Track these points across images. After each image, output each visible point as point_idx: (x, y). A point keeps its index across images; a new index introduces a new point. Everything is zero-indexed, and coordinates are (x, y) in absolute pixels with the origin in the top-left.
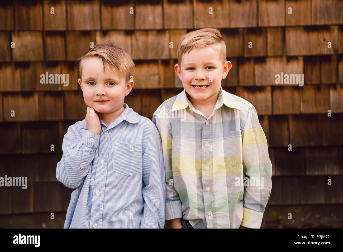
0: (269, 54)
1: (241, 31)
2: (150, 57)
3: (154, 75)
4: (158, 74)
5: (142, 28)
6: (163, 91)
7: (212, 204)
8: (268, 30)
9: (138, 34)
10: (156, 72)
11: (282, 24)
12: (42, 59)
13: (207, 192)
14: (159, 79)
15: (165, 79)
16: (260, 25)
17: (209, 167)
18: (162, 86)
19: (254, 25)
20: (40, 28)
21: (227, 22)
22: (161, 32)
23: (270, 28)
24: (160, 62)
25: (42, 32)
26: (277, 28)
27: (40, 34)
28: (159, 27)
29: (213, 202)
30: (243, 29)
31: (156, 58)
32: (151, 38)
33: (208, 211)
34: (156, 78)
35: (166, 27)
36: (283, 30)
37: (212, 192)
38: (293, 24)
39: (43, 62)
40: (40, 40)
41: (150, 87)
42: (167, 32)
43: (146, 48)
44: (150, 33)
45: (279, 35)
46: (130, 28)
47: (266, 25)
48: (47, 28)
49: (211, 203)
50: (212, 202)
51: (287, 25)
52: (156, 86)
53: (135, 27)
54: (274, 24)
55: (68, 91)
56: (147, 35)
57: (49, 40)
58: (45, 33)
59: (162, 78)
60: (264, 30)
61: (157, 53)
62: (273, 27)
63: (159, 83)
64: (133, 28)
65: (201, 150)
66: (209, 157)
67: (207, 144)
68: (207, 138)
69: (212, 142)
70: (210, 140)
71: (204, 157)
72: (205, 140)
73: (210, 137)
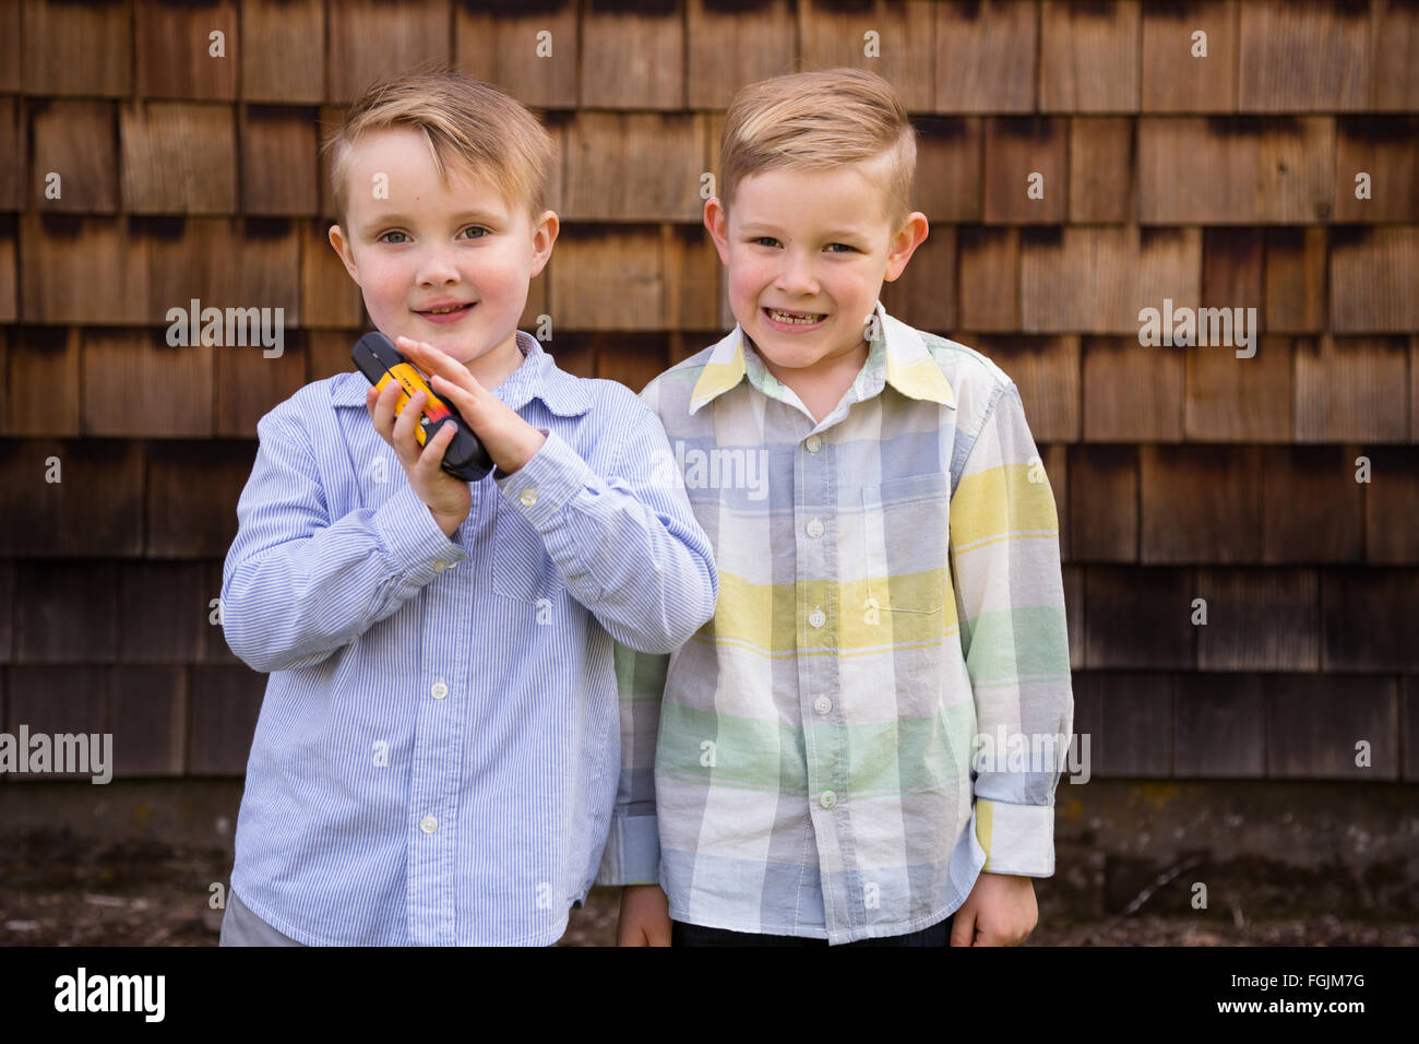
0: (1077, 215)
1: (974, 124)
2: (631, 212)
3: (645, 281)
4: (660, 277)
5: (606, 101)
6: (676, 342)
7: (837, 763)
8: (1076, 123)
9: (588, 124)
10: (653, 269)
11: (1131, 106)
12: (232, 209)
13: (817, 714)
14: (664, 295)
15: (686, 295)
16: (1044, 107)
17: (826, 613)
18: (672, 323)
19: (1024, 107)
20: (227, 94)
21: (925, 90)
22: (677, 118)
23: (1083, 116)
24: (667, 231)
25: (235, 105)
26: (1110, 116)
27: (228, 112)
28: (668, 101)
29: (841, 754)
30: (983, 117)
31: (654, 216)
32: (640, 143)
33: (822, 790)
34: (654, 290)
35: (694, 104)
36: (1132, 123)
37: (837, 715)
38: (1167, 105)
39: (232, 219)
40: (227, 138)
41: (628, 323)
42: (699, 121)
43: (620, 178)
44: (634, 120)
45: (1116, 146)
46: (559, 101)
47: (1068, 106)
48: (254, 94)
49: (832, 756)
50: (836, 755)
51: (1147, 108)
52: (649, 321)
53: (579, 98)
54: (1094, 102)
55: (322, 331)
56: (623, 130)
57: (257, 139)
58: (243, 111)
59: (675, 292)
60: (1060, 124)
61: (657, 199)
62: (1095, 116)
63: (663, 310)
64: (570, 103)
65: (790, 551)
66: (822, 574)
67: (815, 526)
68: (813, 503)
69: (834, 515)
70: (826, 507)
71: (802, 573)
72: (806, 512)
73: (825, 498)
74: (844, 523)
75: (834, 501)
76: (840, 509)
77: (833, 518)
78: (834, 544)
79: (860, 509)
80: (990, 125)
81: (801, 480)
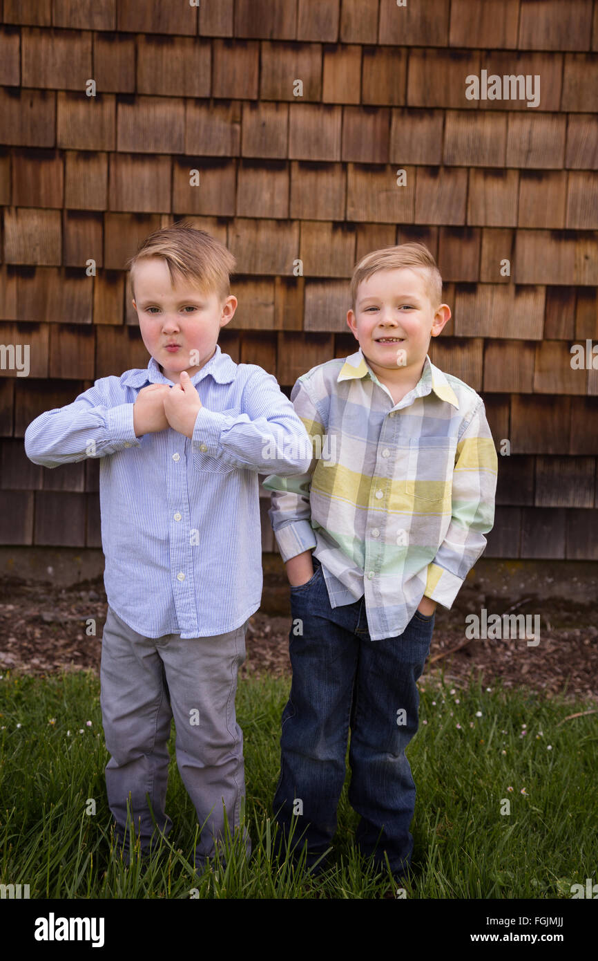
0: (484, 279)
1: (434, 230)
2: (260, 271)
3: (266, 305)
4: (274, 303)
5: (249, 214)
6: (281, 336)
7: (378, 560)
8: (485, 230)
9: (240, 224)
10: (271, 300)
11: (514, 225)
12: (59, 264)
13: (372, 536)
14: (276, 312)
15: (286, 312)
16: (469, 224)
17: (384, 493)
18: (279, 327)
19: (460, 223)
20: (57, 205)
21: (410, 212)
22: (284, 223)
23: (490, 228)
24: (278, 280)
25: (62, 211)
26: (502, 228)
27: (58, 214)
28: (280, 215)
29: (380, 556)
30: (439, 227)
31: (272, 273)
32: (265, 235)
33: (369, 571)
34: (271, 309)
35: (293, 216)
36: (514, 232)
37: (382, 539)
38: (531, 225)
39: (59, 268)
40: (57, 227)
41: (257, 327)
42: (295, 224)
43: (255, 253)
44: (263, 223)
45: (505, 243)
46: (224, 213)
47: (482, 223)
48: (71, 205)
49: (376, 556)
50: (379, 556)
51: (520, 225)
52: (268, 326)
53: (235, 212)
54: (495, 221)
55: (103, 326)
56: (257, 228)
57: (72, 228)
58: (65, 214)
59: (281, 311)
60: (478, 231)
61: (273, 263)
62: (495, 228)
63: (275, 321)
64: (232, 214)
65: (373, 461)
66: (385, 475)
67: (386, 452)
68: (387, 441)
69: (395, 449)
70: (393, 444)
71: (376, 473)
72: (383, 445)
73: (393, 439)
74: (399, 452)
75: (396, 442)
76: (398, 447)
77: (395, 450)
78: (393, 462)
79: (408, 447)
80: (442, 231)
81: (384, 430)
